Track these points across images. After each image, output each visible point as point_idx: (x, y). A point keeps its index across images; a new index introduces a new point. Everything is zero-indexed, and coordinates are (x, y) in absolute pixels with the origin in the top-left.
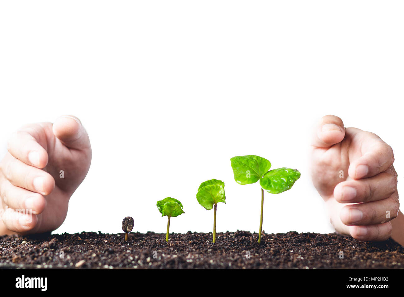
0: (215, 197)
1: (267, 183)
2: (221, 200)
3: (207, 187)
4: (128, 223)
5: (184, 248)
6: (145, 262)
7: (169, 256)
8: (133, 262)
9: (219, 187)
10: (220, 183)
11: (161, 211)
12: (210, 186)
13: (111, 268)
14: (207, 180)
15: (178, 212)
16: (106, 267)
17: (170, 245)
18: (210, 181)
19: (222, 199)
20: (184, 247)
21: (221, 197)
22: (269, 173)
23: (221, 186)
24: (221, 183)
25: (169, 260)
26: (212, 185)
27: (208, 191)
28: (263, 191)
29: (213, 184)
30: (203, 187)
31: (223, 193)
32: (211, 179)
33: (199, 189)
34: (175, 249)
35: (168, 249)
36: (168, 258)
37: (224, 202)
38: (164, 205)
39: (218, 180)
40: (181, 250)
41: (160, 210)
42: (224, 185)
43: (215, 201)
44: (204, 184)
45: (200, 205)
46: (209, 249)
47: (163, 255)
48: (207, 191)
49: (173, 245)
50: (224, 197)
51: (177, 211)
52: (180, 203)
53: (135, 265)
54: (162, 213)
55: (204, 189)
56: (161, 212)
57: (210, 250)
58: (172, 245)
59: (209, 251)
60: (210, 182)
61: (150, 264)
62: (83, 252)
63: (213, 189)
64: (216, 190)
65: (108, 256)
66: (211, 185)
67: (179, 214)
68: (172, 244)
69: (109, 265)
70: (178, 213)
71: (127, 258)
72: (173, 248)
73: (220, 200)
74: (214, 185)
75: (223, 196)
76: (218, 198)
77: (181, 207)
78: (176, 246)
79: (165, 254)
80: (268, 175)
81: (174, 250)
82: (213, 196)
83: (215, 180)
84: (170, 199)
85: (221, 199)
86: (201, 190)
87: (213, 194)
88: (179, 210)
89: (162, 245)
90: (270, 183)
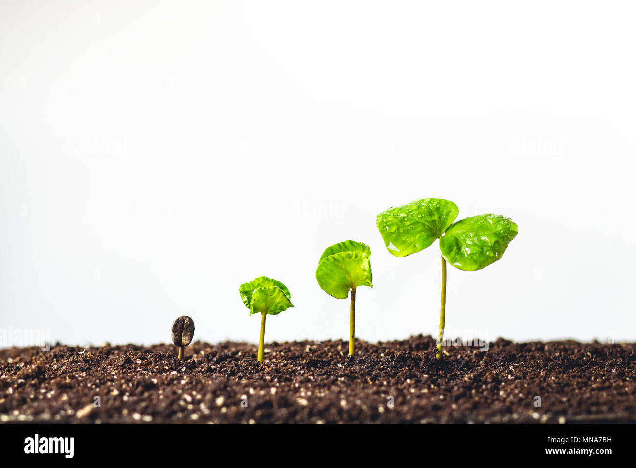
0: (353, 274)
1: (455, 249)
2: (364, 282)
3: (336, 256)
4: (184, 327)
5: (291, 376)
6: (213, 407)
7: (262, 392)
8: (190, 407)
9: (361, 256)
10: (362, 249)
11: (248, 303)
12: (343, 254)
13: (148, 419)
14: (337, 243)
15: (280, 305)
16: (137, 416)
17: (265, 368)
18: (342, 245)
19: (366, 278)
20: (293, 374)
21: (364, 275)
22: (456, 227)
23: (364, 255)
24: (364, 248)
25: (261, 401)
26: (347, 252)
27: (339, 264)
28: (444, 262)
29: (349, 250)
30: (330, 257)
31: (367, 268)
32: (344, 241)
33: (322, 259)
34: (275, 377)
35: (261, 379)
36: (259, 397)
37: (369, 285)
38: (253, 291)
39: (358, 242)
40: (286, 380)
41: (245, 302)
42: (369, 252)
43: (352, 283)
44: (331, 251)
45: (324, 292)
46: (341, 376)
47: (252, 391)
48: (336, 263)
49: (272, 369)
50: (370, 276)
51: (279, 303)
52: (283, 288)
53: (194, 411)
54: (249, 308)
55: (331, 260)
56: (248, 306)
57: (343, 379)
58: (270, 368)
59: (341, 381)
60: (342, 247)
61: (224, 410)
62: (94, 386)
63: (348, 260)
64: (354, 261)
65: (142, 393)
66: (344, 251)
67: (282, 309)
68: (268, 367)
69: (143, 412)
70: (281, 307)
71: (179, 398)
72: (271, 376)
73: (361, 281)
74: (350, 252)
75: (366, 273)
76: (357, 278)
77: (288, 296)
78: (277, 371)
79: (255, 388)
80: (455, 232)
81: (272, 380)
82: (348, 273)
83: (351, 243)
84: (266, 279)
85: (364, 280)
86: (326, 261)
87: (349, 269)
88: (282, 301)
89: (249, 368)
90: (459, 248)
